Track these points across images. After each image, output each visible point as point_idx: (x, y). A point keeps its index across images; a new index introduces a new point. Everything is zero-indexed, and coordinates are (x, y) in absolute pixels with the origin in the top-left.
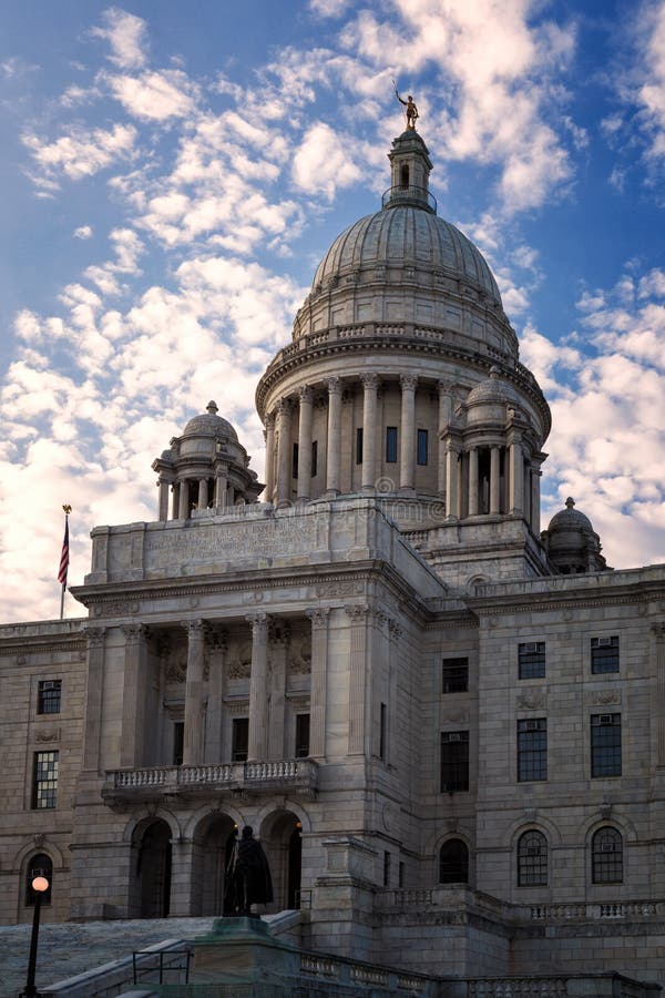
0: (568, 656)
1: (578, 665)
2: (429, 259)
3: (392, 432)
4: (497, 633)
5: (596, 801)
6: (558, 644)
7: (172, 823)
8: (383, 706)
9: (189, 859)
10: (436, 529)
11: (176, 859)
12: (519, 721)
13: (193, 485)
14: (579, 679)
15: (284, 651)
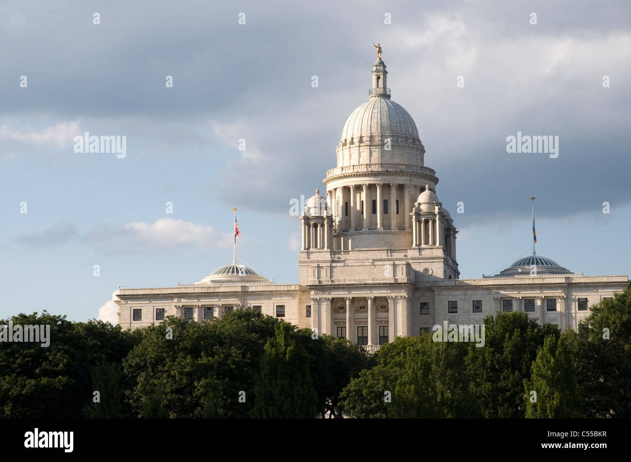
0: (465, 306)
1: (468, 309)
2: (396, 130)
4: (441, 297)
6: (461, 302)
10: (411, 249)
14: (469, 314)
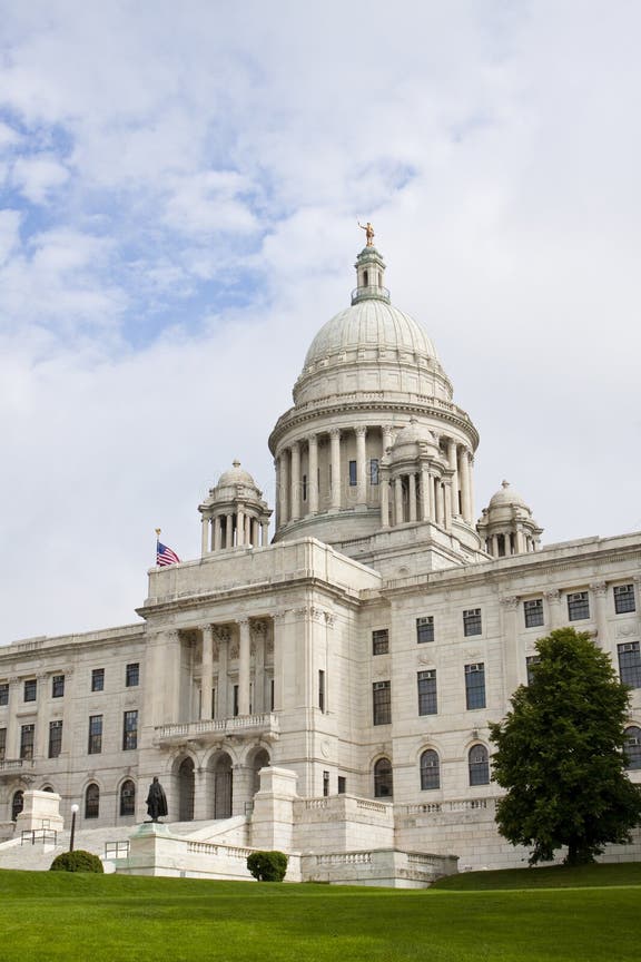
0: (448, 624)
1: (456, 631)
2: (376, 340)
3: (353, 464)
4: (401, 612)
5: (469, 727)
6: (441, 617)
7: (194, 758)
8: (321, 672)
9: (204, 781)
10: (374, 536)
11: (197, 782)
12: (419, 673)
13: (223, 520)
14: (456, 640)
15: (262, 639)
